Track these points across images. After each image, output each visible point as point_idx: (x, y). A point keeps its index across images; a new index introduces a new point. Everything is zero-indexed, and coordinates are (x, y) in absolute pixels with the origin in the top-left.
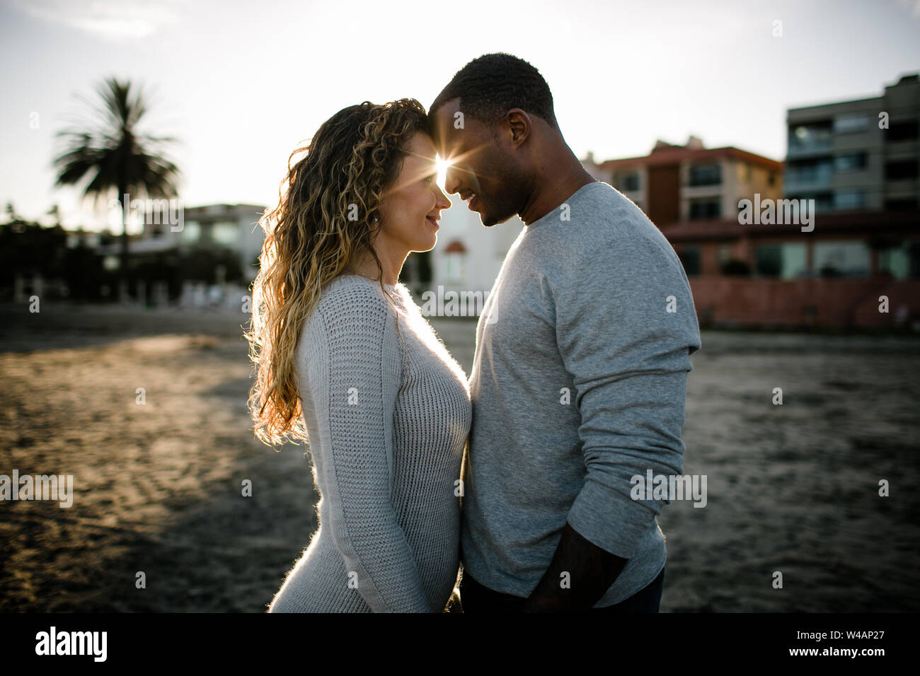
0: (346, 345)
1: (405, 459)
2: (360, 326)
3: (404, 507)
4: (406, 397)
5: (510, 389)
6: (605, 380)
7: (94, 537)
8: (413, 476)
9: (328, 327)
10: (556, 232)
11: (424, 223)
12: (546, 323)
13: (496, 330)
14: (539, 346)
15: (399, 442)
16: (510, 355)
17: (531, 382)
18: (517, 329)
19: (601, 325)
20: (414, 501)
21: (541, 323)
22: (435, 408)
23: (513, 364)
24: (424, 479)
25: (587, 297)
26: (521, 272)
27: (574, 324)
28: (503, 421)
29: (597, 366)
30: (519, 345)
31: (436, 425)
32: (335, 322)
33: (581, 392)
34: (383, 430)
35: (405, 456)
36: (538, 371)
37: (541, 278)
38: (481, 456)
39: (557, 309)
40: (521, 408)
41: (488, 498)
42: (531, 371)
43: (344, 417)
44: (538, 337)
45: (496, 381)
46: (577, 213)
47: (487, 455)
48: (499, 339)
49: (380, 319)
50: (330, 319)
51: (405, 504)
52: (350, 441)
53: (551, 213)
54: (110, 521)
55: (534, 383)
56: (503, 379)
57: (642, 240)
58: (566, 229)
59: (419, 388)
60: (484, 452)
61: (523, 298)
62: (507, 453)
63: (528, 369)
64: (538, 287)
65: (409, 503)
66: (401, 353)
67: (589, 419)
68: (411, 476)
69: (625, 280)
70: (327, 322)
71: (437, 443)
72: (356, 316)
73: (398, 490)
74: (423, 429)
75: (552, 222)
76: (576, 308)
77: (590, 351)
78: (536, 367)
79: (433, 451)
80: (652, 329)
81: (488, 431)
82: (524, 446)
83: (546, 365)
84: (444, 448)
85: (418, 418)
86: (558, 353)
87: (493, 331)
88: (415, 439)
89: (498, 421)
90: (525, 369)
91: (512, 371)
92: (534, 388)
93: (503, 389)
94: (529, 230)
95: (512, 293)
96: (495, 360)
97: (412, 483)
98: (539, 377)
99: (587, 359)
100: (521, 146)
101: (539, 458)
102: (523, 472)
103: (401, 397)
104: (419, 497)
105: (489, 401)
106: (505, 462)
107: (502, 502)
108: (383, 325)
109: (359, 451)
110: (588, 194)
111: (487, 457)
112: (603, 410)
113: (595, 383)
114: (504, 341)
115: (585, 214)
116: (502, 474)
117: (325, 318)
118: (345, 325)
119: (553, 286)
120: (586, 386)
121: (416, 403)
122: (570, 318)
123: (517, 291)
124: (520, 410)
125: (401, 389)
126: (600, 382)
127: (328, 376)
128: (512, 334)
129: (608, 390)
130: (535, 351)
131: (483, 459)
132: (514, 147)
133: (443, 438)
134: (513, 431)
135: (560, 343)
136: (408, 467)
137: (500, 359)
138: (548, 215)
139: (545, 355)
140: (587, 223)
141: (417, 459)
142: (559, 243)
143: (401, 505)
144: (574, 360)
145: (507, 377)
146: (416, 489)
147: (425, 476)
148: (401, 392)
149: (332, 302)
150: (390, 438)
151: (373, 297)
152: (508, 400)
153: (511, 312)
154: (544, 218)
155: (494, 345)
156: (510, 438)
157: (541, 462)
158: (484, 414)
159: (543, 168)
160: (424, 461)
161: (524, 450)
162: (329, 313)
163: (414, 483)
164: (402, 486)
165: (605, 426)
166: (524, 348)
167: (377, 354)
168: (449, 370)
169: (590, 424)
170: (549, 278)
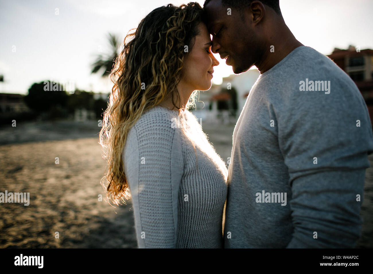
0: (149, 150)
1: (186, 217)
2: (158, 138)
3: (186, 245)
4: (186, 181)
5: (250, 175)
6: (307, 172)
7: (88, 219)
8: (190, 227)
9: (139, 138)
10: (279, 77)
11: (206, 75)
12: (273, 134)
13: (242, 138)
14: (269, 148)
15: (181, 208)
16: (250, 154)
17: (264, 170)
18: (255, 137)
19: (306, 136)
20: (191, 241)
21: (270, 134)
22: (204, 188)
23: (253, 159)
24: (198, 229)
25: (297, 117)
26: (257, 102)
27: (290, 134)
28: (246, 194)
29: (303, 162)
30: (256, 147)
31: (204, 198)
32: (142, 135)
33: (291, 178)
34: (172, 202)
35: (186, 215)
36: (269, 164)
37: (268, 104)
38: (233, 214)
39: (279, 125)
40: (257, 187)
41: (238, 240)
42: (264, 163)
43: (147, 195)
44: (268, 142)
45: (242, 170)
46: (291, 64)
47: (237, 213)
48: (244, 144)
49: (171, 134)
50: (140, 133)
51: (186, 243)
52: (151, 209)
53: (276, 65)
54: (95, 212)
55: (266, 171)
56: (246, 168)
57: (335, 80)
58: (285, 75)
59: (194, 175)
60: (234, 212)
61: (258, 118)
62: (249, 213)
63: (262, 162)
64: (267, 111)
65: (189, 243)
66: (184, 154)
67: (296, 197)
68: (189, 227)
69: (324, 106)
70: (138, 135)
71: (204, 208)
72: (155, 132)
73: (182, 235)
74: (196, 200)
75: (276, 71)
76: (290, 126)
77: (298, 152)
78: (267, 161)
79: (202, 213)
80: (342, 139)
81: (237, 199)
82: (260, 210)
83: (273, 159)
84: (209, 211)
85: (193, 194)
86: (280, 152)
87: (241, 139)
88: (191, 206)
89: (243, 193)
90: (260, 162)
91: (252, 164)
92: (266, 174)
93: (246, 175)
94: (262, 77)
95: (252, 115)
96: (242, 157)
97: (190, 231)
98: (268, 167)
99: (297, 157)
100: (258, 24)
101: (269, 218)
102: (258, 227)
103: (183, 181)
104: (195, 239)
105: (237, 181)
106: (248, 219)
107: (246, 243)
108: (172, 137)
109: (156, 216)
110: (299, 53)
111: (237, 215)
112: (305, 192)
113: (300, 174)
114: (247, 145)
115: (297, 65)
116: (246, 226)
117: (138, 132)
118: (148, 137)
119: (276, 110)
120: (295, 175)
121: (192, 185)
122: (287, 131)
123: (255, 114)
124: (256, 188)
125: (184, 176)
126: (304, 173)
127: (138, 169)
128: (252, 141)
129: (309, 179)
130: (265, 151)
131: (234, 216)
132: (254, 25)
133: (208, 206)
134: (252, 201)
135: (281, 146)
136: (187, 222)
137: (245, 156)
138: (274, 67)
139: (273, 154)
140: (298, 70)
141: (193, 217)
142: (282, 85)
143: (184, 244)
144: (288, 157)
145: (249, 167)
146: (193, 234)
147: (198, 227)
148: (183, 178)
149: (142, 123)
150: (176, 206)
151: (167, 120)
152: (249, 181)
153: (251, 127)
154: (272, 69)
155: (241, 147)
156: (250, 205)
157: (270, 221)
158: (235, 189)
159: (271, 38)
160: (197, 219)
161: (259, 213)
162: (140, 129)
163: (191, 231)
164: (184, 233)
165: (306, 203)
166: (259, 149)
167: (168, 156)
168: (214, 164)
169: (296, 200)
170: (273, 105)
